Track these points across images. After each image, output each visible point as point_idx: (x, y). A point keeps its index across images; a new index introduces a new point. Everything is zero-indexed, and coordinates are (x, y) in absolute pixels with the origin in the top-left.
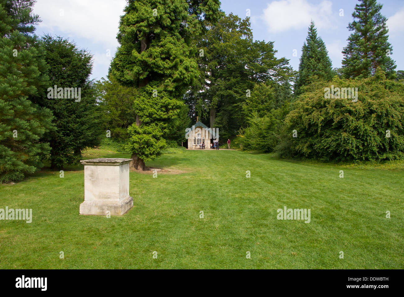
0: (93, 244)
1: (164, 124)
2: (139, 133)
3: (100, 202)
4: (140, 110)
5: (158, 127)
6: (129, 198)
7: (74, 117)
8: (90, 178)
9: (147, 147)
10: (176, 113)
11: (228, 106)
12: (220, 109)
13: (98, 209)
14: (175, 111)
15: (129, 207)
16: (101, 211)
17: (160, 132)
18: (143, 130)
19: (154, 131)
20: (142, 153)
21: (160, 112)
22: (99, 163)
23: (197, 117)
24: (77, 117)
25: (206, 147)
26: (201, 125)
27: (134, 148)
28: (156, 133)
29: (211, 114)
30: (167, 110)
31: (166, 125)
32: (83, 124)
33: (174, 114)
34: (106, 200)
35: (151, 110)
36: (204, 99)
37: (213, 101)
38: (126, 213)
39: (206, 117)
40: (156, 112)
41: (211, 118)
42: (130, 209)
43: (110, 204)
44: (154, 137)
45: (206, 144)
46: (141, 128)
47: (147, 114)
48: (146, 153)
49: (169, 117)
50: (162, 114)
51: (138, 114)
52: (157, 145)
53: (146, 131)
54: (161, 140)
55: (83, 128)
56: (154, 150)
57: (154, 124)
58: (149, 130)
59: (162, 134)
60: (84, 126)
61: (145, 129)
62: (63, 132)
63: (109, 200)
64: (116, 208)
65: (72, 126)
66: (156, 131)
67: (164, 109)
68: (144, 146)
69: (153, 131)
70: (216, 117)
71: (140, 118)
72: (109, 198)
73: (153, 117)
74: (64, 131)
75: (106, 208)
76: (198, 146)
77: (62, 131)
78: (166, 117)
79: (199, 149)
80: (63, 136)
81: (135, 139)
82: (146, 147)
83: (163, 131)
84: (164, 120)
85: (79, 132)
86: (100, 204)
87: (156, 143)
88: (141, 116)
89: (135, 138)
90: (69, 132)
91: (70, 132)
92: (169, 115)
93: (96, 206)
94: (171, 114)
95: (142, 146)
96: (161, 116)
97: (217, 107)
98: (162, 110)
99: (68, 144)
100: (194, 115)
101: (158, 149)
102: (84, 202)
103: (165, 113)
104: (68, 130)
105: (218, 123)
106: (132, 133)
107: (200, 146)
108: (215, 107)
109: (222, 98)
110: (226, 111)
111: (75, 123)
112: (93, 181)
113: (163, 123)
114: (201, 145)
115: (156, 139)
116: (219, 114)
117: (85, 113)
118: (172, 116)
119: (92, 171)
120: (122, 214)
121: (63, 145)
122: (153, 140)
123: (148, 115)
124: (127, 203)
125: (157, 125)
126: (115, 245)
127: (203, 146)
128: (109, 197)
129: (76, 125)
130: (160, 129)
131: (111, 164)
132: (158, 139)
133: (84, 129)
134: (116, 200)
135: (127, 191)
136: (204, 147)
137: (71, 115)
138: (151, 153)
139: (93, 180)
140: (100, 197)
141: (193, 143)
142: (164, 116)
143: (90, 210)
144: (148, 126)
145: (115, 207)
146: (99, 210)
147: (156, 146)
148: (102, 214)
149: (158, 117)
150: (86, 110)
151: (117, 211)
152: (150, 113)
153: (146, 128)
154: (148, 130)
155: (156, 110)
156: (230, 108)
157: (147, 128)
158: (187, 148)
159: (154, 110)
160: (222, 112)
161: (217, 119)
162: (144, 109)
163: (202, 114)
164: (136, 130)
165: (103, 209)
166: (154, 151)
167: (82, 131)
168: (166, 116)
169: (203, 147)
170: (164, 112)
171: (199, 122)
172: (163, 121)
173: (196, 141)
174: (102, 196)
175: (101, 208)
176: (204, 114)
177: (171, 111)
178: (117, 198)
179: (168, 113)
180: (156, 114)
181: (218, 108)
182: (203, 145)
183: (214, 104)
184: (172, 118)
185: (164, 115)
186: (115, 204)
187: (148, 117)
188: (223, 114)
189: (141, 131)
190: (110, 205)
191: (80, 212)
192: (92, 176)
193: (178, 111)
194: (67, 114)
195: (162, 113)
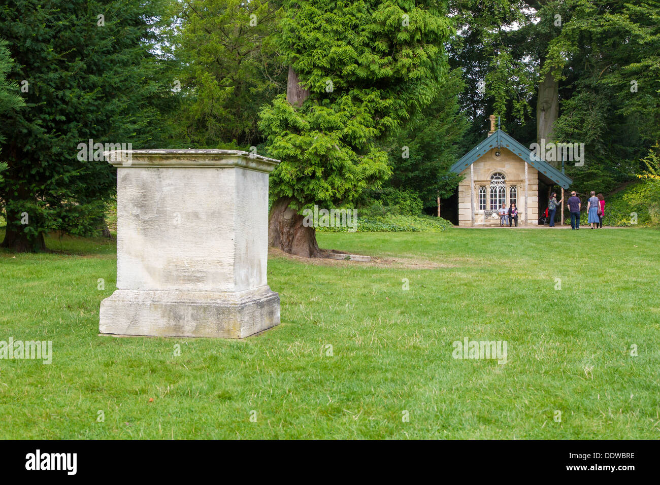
0: (143, 391)
1: (383, 98)
2: (297, 130)
3: (170, 293)
4: (299, 52)
5: (362, 109)
6: (267, 292)
7: (81, 69)
8: (137, 211)
9: (326, 175)
10: (425, 58)
11: (604, 74)
12: (574, 87)
13: (163, 316)
14: (420, 51)
15: (266, 323)
16: (172, 323)
17: (367, 126)
18: (309, 117)
19: (349, 122)
20: (306, 198)
21: (368, 56)
22: (167, 158)
23: (493, 118)
24: (90, 71)
25: (521, 218)
26: (504, 144)
27: (282, 181)
28: (354, 128)
29: (540, 105)
30: (393, 49)
31: (389, 102)
32: (108, 94)
33: (417, 61)
34: (190, 286)
35: (339, 49)
36: (517, 55)
37: (551, 58)
38: (257, 334)
39: (525, 115)
40: (355, 54)
41: (541, 118)
42: (270, 328)
43: (204, 301)
44: (347, 141)
45: (521, 208)
46: (304, 112)
47: (324, 63)
48: (321, 195)
49: (398, 71)
50: (373, 61)
51: (294, 65)
52: (358, 168)
53: (321, 120)
54: (371, 155)
55: (109, 107)
56: (348, 186)
57: (346, 99)
58: (332, 118)
59: (377, 132)
60: (115, 101)
61: (317, 113)
62: (44, 120)
63: (200, 285)
64: (222, 311)
65: (75, 100)
66: (355, 121)
67: (382, 45)
68: (314, 172)
69: (344, 123)
70: (560, 113)
71: (300, 77)
72: (199, 280)
73: (344, 72)
74: (47, 116)
75: (187, 314)
76: (494, 215)
77: (42, 116)
78: (391, 73)
79: (496, 225)
80: (44, 133)
81: (284, 148)
82: (319, 173)
83: (377, 123)
84: (385, 85)
85: (98, 122)
86: (167, 300)
87: (355, 163)
88: (302, 71)
89: (283, 143)
90: (64, 118)
91: (69, 121)
92: (399, 64)
93: (155, 305)
94: (406, 61)
95: (308, 171)
96: (374, 67)
97: (564, 78)
98: (374, 50)
99: (60, 161)
100: (479, 112)
101: (363, 184)
102: (116, 292)
103: (385, 60)
104: (62, 112)
105: (567, 134)
106: (274, 129)
107: (502, 217)
108: (559, 77)
109: (581, 46)
110: (596, 90)
111: (84, 89)
112: (145, 222)
113: (378, 93)
114: (506, 211)
115: (354, 148)
116: (571, 102)
117: (115, 57)
118: (409, 71)
119: (144, 186)
120: (243, 333)
121: (44, 164)
122: (343, 154)
123: (328, 66)
124: (260, 305)
125: (357, 100)
126: (219, 397)
127: (512, 217)
128: (198, 275)
129: (88, 97)
130: (368, 117)
131: (207, 161)
132: (361, 150)
133: (113, 111)
134: (223, 286)
135: (259, 265)
136: (516, 218)
137: (72, 58)
138: (339, 196)
139: (147, 217)
140: (168, 277)
141: (477, 205)
142: (383, 71)
143: (134, 321)
144: (326, 105)
145: (218, 309)
146: (165, 320)
147: (353, 173)
148: (174, 334)
149: (362, 73)
150: (118, 46)
151: (225, 325)
152: (333, 59)
153: (321, 112)
154: (328, 118)
155: (356, 49)
156: (612, 80)
157: (324, 113)
158: (456, 222)
159: (349, 48)
160: (584, 95)
161: (565, 122)
162: (314, 47)
163: (510, 106)
164: (286, 120)
165: (177, 318)
166: (347, 191)
167: (108, 117)
168: (388, 69)
169: (510, 218)
170: (384, 54)
171: (497, 135)
172: (379, 88)
173: (488, 198)
174: (174, 273)
175: (173, 311)
176: (518, 106)
177: (406, 51)
178: (227, 280)
179: (396, 60)
180: (356, 62)
181: (568, 82)
182: (510, 211)
183: (552, 69)
184: (411, 75)
185: (382, 66)
186: (219, 301)
187: (327, 72)
188: (587, 102)
189: (302, 122)
190: (202, 301)
191: (103, 329)
192: (142, 203)
193: (433, 49)
194: (58, 56)
195: (376, 57)
